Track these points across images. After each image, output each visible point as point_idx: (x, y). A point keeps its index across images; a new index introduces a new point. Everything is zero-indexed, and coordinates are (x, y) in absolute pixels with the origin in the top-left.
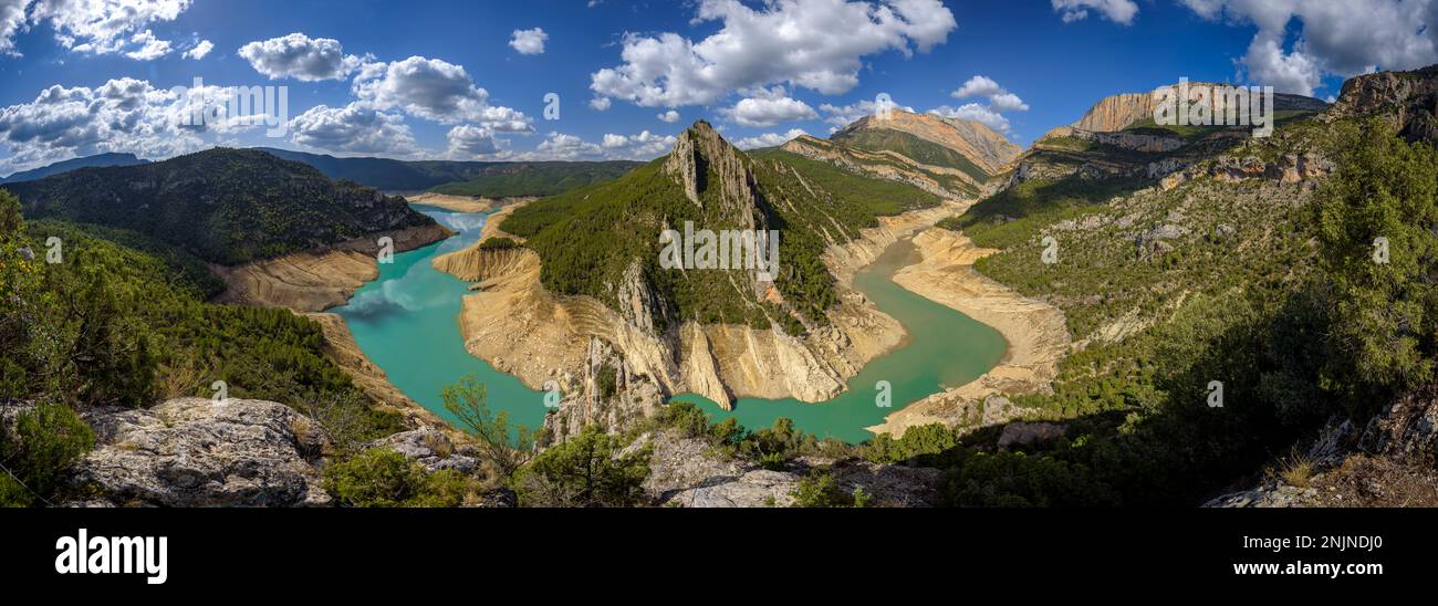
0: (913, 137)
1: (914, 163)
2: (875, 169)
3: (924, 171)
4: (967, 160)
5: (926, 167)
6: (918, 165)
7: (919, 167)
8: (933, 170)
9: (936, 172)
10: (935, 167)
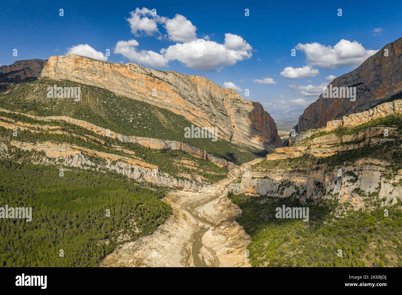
0: (106, 94)
1: (113, 135)
4: (189, 125)
7: (122, 141)
8: (145, 144)
9: (149, 147)
10: (147, 138)
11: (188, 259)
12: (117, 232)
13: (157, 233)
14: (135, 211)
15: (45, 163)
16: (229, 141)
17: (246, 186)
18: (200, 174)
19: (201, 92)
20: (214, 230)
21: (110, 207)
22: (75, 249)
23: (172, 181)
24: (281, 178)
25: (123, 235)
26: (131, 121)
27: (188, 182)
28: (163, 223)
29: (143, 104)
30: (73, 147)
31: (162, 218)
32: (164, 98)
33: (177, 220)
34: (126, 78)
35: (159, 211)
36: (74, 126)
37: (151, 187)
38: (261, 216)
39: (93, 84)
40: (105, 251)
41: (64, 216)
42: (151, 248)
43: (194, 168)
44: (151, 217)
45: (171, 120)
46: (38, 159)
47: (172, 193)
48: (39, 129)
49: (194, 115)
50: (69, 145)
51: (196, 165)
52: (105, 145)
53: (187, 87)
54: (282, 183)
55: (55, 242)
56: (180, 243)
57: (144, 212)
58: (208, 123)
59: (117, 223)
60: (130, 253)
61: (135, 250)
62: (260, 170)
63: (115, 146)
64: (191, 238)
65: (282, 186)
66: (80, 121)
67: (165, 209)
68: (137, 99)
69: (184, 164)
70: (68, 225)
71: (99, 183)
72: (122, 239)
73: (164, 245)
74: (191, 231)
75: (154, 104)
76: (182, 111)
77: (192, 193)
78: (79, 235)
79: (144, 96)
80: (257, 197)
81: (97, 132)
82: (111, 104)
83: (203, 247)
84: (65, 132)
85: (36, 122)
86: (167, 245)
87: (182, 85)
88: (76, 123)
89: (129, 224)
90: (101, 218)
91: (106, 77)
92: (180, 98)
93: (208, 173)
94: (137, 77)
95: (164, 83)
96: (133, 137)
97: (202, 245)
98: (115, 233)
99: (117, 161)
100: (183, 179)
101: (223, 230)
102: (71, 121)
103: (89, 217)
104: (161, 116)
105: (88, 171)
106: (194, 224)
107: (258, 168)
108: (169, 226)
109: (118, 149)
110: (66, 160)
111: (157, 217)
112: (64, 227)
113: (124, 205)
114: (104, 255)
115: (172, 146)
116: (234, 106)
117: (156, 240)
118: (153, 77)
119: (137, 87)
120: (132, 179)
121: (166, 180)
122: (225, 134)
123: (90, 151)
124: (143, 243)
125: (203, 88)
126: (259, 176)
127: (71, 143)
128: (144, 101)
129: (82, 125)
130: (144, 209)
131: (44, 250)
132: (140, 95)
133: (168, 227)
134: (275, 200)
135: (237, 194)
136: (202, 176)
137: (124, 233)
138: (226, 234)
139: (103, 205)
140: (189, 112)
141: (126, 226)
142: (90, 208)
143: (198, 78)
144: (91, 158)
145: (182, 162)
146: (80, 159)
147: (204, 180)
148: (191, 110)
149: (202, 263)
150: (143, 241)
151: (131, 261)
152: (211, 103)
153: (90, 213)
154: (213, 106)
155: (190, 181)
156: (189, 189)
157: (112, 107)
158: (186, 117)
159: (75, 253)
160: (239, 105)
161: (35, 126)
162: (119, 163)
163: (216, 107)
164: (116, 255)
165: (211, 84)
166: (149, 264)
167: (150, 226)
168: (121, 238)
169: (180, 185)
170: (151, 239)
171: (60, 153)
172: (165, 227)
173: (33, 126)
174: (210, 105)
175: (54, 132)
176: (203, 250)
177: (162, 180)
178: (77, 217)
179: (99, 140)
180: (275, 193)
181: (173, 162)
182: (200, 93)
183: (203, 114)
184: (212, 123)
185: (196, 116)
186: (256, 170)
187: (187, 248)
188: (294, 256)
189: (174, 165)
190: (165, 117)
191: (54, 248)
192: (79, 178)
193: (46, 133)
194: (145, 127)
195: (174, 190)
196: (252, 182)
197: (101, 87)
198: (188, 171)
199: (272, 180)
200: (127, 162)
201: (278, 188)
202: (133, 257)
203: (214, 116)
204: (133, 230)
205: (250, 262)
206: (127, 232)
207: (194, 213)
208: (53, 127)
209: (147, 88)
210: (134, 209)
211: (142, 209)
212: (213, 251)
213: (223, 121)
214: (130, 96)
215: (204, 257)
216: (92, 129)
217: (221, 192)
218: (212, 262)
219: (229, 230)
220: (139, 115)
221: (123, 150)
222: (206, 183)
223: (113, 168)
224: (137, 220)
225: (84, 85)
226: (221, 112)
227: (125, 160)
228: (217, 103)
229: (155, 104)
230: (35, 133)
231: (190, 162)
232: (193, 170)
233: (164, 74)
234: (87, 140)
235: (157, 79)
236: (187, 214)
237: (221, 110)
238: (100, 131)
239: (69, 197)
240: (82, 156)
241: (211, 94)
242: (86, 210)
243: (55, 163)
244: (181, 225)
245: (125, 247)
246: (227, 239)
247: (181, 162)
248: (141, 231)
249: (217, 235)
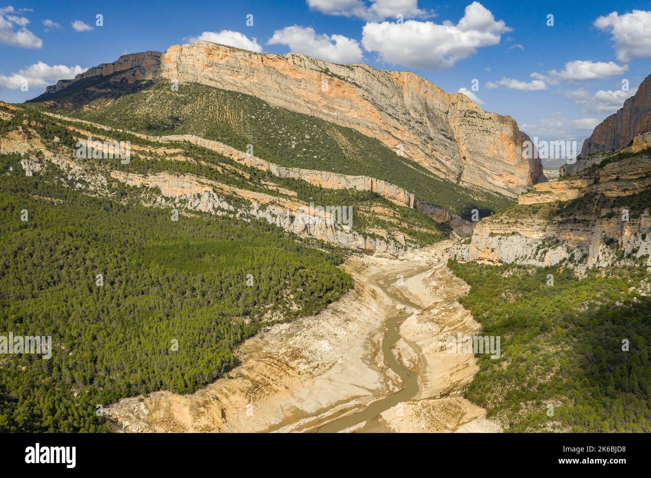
0: (254, 104)
1: (263, 165)
2: (152, 181)
3: (289, 183)
4: (388, 154)
5: (294, 173)
6: (274, 169)
7: (277, 175)
8: (314, 180)
9: (320, 185)
10: (317, 172)
11: (375, 356)
12: (263, 306)
13: (327, 313)
14: (292, 278)
15: (160, 205)
16: (455, 182)
17: (479, 248)
18: (403, 230)
19: (410, 99)
20: (422, 314)
21: (254, 269)
22: (197, 326)
23: (355, 239)
24: (541, 234)
25: (272, 313)
26: (293, 146)
27: (383, 241)
28: (337, 299)
29: (313, 120)
30: (202, 180)
31: (335, 292)
32: (347, 110)
33: (360, 297)
34: (286, 77)
35: (332, 281)
36: (203, 150)
37: (322, 248)
38: (503, 294)
39: (235, 89)
40: (243, 334)
41: (183, 278)
42: (315, 335)
43: (392, 220)
44: (318, 288)
45: (358, 146)
46: (150, 199)
47: (355, 258)
48: (151, 153)
49: (397, 138)
50: (195, 178)
51: (396, 216)
52: (251, 180)
53: (385, 90)
54: (544, 243)
55: (168, 315)
56: (363, 331)
57: (307, 280)
58: (419, 151)
59: (264, 293)
60: (282, 339)
61: (291, 335)
62: (505, 221)
63: (266, 183)
64: (383, 325)
65: (543, 248)
66: (212, 142)
67: (342, 279)
68: (304, 113)
69: (376, 214)
70: (188, 293)
71: (239, 237)
72: (271, 318)
73: (338, 333)
74: (382, 316)
75: (330, 120)
76: (377, 132)
77: (388, 260)
78: (205, 308)
79: (315, 108)
80: (497, 267)
81: (239, 160)
82: (262, 120)
83: (401, 340)
84: (189, 159)
85: (148, 143)
86: (341, 333)
87: (377, 88)
88: (207, 146)
89: (283, 297)
90: (239, 285)
91: (255, 77)
92: (375, 109)
93: (417, 229)
94: (304, 76)
95: (347, 84)
96: (295, 169)
97: (399, 337)
98: (259, 308)
99: (267, 205)
100: (373, 236)
101: (436, 315)
102: (199, 143)
103: (221, 283)
104: (342, 140)
105: (224, 218)
106: (388, 306)
107: (502, 218)
108: (346, 304)
109: (270, 188)
110: (191, 200)
111: (328, 290)
112: (183, 294)
113: (276, 268)
114: (242, 338)
115: (357, 185)
116: (466, 123)
117: (324, 323)
118: (329, 75)
119: (303, 93)
120: (292, 234)
121: (346, 238)
122: (449, 170)
123: (226, 187)
124: (304, 326)
125: (413, 93)
126: (502, 232)
127: (198, 175)
128: (315, 115)
129: (215, 149)
130: (307, 277)
131: (152, 324)
132: (309, 105)
133: (344, 305)
134: (530, 271)
135: (463, 262)
136: (406, 233)
137: (274, 309)
138: (440, 321)
139: (243, 266)
140: (389, 133)
141: (277, 300)
142: (222, 269)
143: (405, 76)
144: (228, 199)
145: (374, 211)
146: (211, 199)
147: (410, 241)
148: (391, 130)
149: (398, 363)
150: (304, 323)
151: (283, 350)
152: (427, 119)
153: (223, 277)
154: (429, 124)
155: (385, 240)
156: (384, 254)
157: (263, 124)
158: (383, 141)
159: (197, 331)
160: (474, 120)
161: (146, 149)
162: (271, 207)
163: (434, 125)
164: (260, 340)
165: (426, 86)
166: (311, 358)
167: (316, 302)
168: (268, 316)
169: (369, 246)
170: (316, 321)
171: (182, 189)
172: (340, 306)
173: (142, 149)
174: (424, 121)
175: (173, 158)
176: (401, 344)
177: (339, 237)
178: (203, 280)
179: (240, 172)
180: (530, 258)
181: (358, 209)
182: (408, 101)
183: (412, 136)
184: (427, 151)
185: (400, 140)
186: (497, 221)
187: (375, 340)
188: (557, 353)
189: (361, 214)
190: (349, 141)
191: (166, 322)
192: (210, 228)
193: (161, 160)
194: (315, 157)
195: (358, 254)
196: (490, 242)
197: (248, 93)
198: (382, 224)
199: (526, 237)
200: (284, 207)
201: (535, 250)
202: (285, 346)
203: (431, 139)
204: (288, 306)
205: (477, 364)
206: (279, 308)
207: (389, 290)
208: (172, 151)
209: (319, 93)
210: (290, 274)
211: (304, 275)
212: (417, 346)
213: (446, 149)
214: (292, 108)
215: (402, 354)
216: (231, 155)
217: (437, 260)
218: (414, 363)
219: (446, 316)
220: (307, 137)
221: (279, 188)
222: (413, 246)
223: (262, 214)
224: (296, 291)
225: (222, 90)
226: (443, 133)
227: (281, 203)
228: (436, 118)
229: (332, 119)
230: (146, 159)
231: (386, 210)
232: (390, 223)
233: (348, 70)
234: (223, 171)
235: (336, 79)
236: (379, 290)
237: (442, 130)
238: (243, 159)
239: (193, 254)
240: (215, 195)
241: (426, 104)
242: (216, 273)
243: (175, 205)
244: (367, 305)
245: (275, 329)
246: (441, 330)
247: (372, 210)
248: (301, 309)
249: (425, 322)
